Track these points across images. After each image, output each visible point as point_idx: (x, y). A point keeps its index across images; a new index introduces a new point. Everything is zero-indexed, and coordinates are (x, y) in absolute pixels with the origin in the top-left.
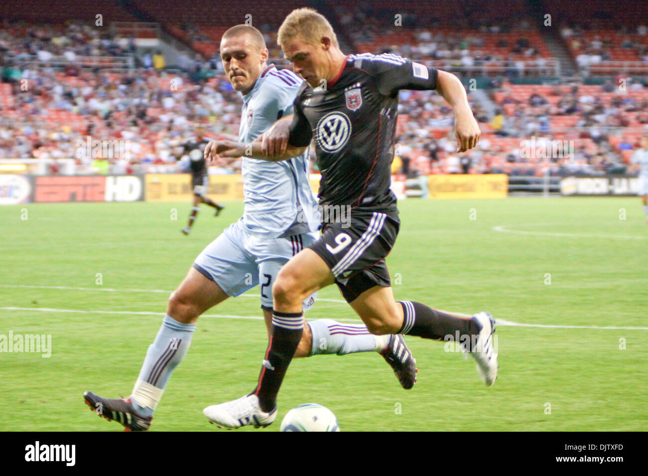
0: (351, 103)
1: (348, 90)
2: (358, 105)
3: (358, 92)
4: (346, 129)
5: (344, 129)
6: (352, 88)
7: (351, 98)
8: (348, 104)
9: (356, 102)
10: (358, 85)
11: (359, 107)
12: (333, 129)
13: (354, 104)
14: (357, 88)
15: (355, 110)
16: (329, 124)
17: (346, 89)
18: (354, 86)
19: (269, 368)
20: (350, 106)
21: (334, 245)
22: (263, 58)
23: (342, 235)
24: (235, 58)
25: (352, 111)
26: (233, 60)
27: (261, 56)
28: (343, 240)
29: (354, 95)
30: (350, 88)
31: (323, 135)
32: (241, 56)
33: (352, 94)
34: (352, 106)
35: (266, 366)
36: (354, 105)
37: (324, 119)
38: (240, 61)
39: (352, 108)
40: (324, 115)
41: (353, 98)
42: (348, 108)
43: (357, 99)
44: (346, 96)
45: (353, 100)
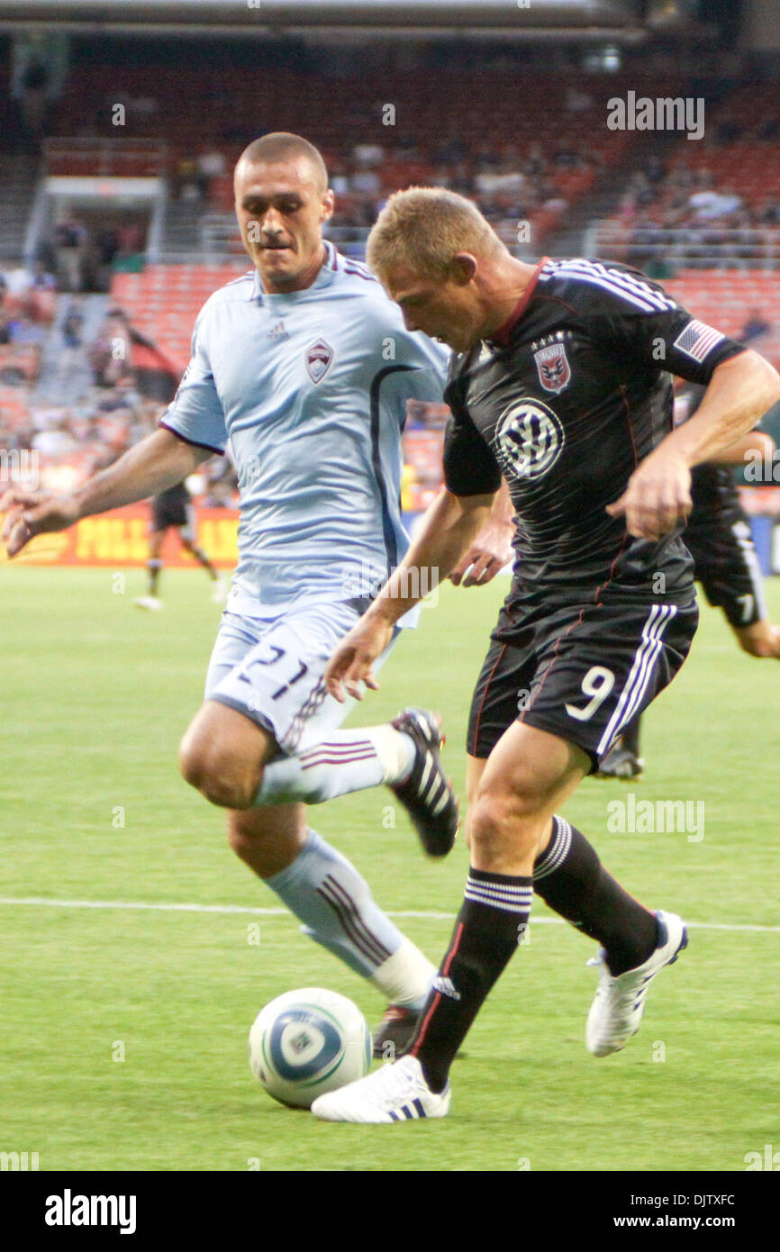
0: (550, 376)
1: (540, 348)
2: (563, 380)
3: (559, 350)
4: (553, 431)
5: (548, 431)
6: (548, 344)
7: (546, 366)
8: (544, 381)
9: (558, 373)
10: (560, 335)
11: (565, 385)
13: (554, 377)
14: (556, 341)
15: (558, 391)
17: (535, 346)
18: (551, 338)
19: (451, 995)
20: (548, 384)
21: (583, 703)
22: (325, 212)
23: (596, 671)
24: (277, 208)
25: (554, 393)
26: (273, 212)
27: (323, 208)
28: (598, 682)
29: (553, 360)
30: (543, 342)
32: (289, 205)
33: (549, 358)
34: (552, 385)
35: (444, 991)
36: (555, 382)
37: (506, 417)
38: (286, 217)
39: (554, 387)
40: (504, 409)
41: (552, 366)
42: (546, 389)
43: (558, 368)
44: (537, 362)
45: (553, 370)
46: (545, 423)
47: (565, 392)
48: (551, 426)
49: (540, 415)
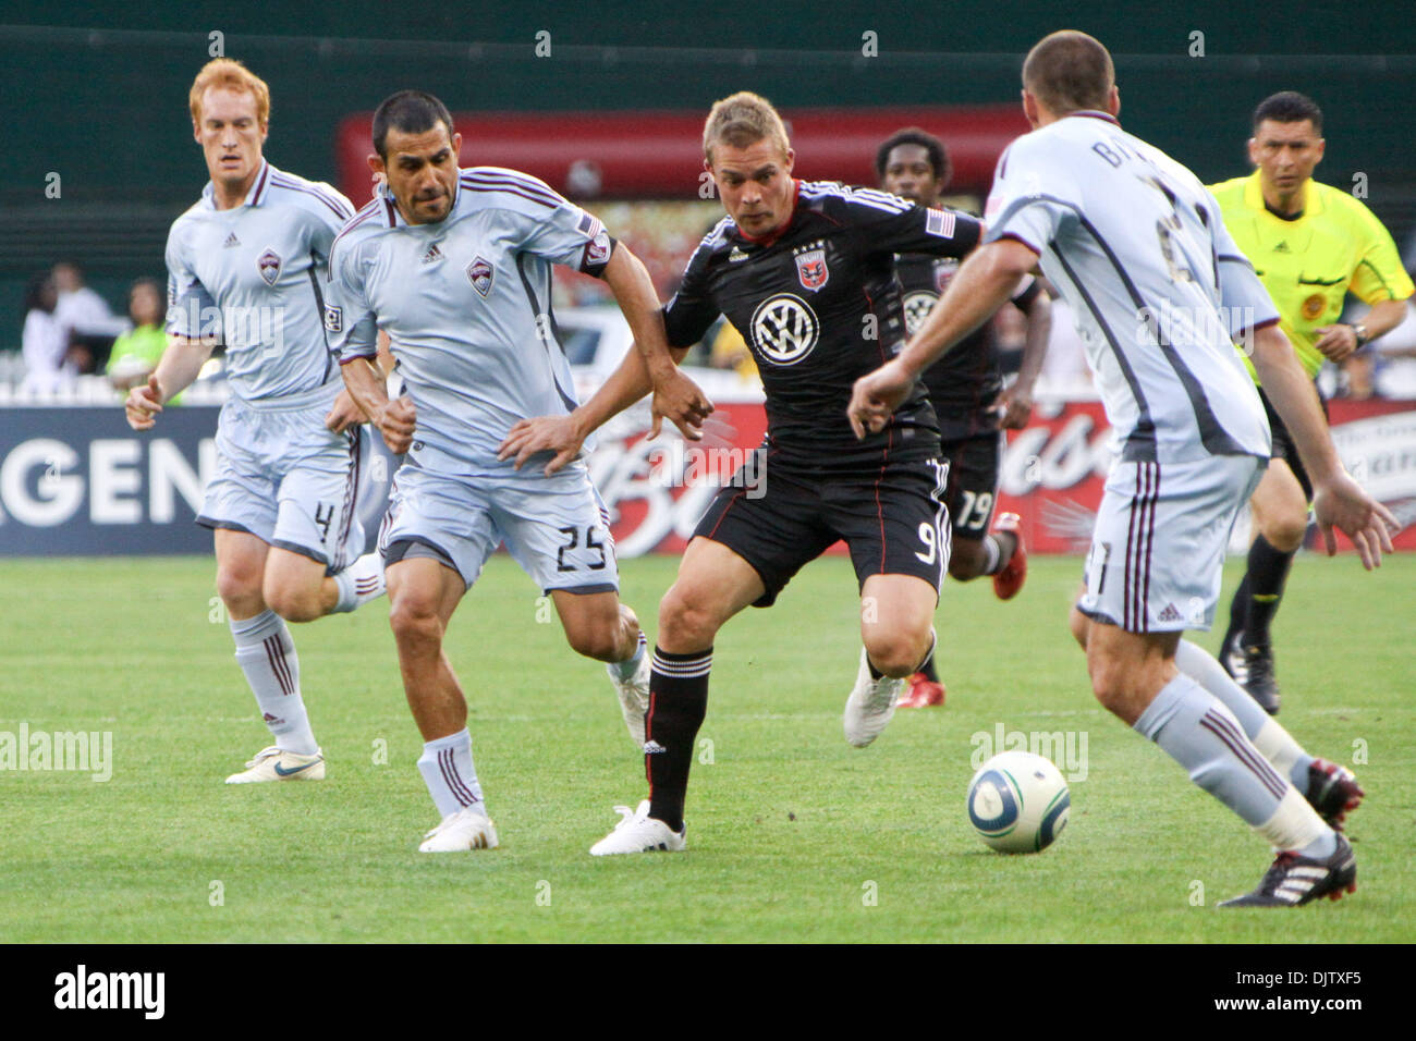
0: (809, 276)
1: (801, 253)
2: (822, 280)
3: (819, 256)
4: (808, 322)
5: (803, 322)
6: (809, 250)
7: (807, 268)
8: (806, 283)
9: (817, 274)
10: (820, 243)
11: (824, 284)
12: (780, 324)
13: (814, 278)
14: (817, 248)
15: (817, 290)
16: (772, 316)
17: (796, 252)
18: (812, 246)
20: (808, 283)
25: (813, 291)
29: (813, 264)
30: (804, 249)
31: (764, 336)
34: (811, 284)
36: (814, 281)
37: (762, 309)
39: (811, 286)
40: (762, 300)
41: (812, 268)
42: (804, 286)
43: (818, 270)
44: (798, 264)
45: (813, 271)
46: (801, 314)
47: (821, 290)
48: (807, 317)
49: (797, 307)
